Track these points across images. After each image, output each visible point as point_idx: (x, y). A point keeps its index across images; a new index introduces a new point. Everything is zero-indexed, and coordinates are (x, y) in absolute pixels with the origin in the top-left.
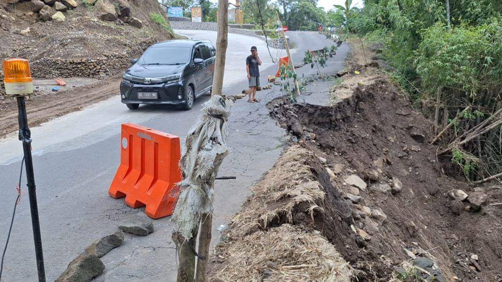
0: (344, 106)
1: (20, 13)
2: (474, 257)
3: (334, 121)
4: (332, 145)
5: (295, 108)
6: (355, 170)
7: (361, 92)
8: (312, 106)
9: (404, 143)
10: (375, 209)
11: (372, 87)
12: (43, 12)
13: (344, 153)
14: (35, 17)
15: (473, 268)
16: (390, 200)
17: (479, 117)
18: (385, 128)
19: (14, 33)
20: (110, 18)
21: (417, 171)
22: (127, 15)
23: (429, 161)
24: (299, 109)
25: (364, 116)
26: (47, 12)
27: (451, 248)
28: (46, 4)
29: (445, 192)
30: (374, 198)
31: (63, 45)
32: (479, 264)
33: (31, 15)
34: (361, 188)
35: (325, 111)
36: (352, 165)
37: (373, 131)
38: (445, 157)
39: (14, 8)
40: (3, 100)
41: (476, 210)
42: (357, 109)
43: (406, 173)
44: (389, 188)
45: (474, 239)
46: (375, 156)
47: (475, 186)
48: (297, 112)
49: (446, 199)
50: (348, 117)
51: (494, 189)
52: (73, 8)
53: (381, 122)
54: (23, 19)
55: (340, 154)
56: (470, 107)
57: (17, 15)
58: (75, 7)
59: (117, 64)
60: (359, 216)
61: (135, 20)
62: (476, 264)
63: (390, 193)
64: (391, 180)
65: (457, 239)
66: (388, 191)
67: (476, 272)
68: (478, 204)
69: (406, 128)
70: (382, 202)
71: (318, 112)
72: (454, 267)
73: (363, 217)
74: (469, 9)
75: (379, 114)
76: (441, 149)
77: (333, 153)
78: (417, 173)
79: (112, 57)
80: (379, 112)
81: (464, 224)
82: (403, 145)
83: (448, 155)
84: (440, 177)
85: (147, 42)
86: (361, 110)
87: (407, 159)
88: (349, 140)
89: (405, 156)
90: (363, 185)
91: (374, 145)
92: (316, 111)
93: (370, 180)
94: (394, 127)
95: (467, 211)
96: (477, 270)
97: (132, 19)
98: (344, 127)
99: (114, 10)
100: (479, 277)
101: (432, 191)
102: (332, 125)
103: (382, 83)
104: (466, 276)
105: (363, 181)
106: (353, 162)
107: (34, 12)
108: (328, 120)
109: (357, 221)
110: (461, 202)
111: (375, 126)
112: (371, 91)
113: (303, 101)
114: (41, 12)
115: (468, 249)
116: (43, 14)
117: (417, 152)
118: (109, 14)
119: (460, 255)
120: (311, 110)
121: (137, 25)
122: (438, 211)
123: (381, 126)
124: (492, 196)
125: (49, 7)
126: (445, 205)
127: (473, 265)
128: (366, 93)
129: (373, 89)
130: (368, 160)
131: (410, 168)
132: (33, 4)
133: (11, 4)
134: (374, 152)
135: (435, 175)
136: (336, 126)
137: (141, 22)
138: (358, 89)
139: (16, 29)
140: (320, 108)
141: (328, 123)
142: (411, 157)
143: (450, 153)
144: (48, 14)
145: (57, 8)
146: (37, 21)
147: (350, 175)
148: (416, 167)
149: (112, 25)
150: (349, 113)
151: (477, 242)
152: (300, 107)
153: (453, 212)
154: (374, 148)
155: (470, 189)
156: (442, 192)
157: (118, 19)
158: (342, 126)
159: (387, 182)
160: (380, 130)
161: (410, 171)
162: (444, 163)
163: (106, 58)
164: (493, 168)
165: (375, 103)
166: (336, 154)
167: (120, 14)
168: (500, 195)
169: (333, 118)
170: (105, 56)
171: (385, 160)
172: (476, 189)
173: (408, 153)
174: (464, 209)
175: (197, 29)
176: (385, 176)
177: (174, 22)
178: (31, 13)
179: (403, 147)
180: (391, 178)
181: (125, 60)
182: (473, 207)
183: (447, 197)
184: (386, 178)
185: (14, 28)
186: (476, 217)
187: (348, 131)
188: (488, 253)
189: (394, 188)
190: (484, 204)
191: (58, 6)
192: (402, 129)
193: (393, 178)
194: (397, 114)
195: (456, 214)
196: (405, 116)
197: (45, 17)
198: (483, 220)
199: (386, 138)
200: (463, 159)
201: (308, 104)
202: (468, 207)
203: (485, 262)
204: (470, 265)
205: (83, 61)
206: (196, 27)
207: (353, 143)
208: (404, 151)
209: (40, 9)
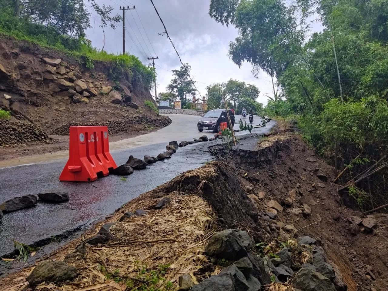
0: (266, 152)
1: (60, 98)
2: (370, 268)
3: (259, 162)
4: (257, 178)
5: (230, 153)
6: (274, 197)
7: (279, 144)
8: (243, 151)
9: (313, 181)
10: (288, 224)
11: (288, 141)
12: (75, 97)
13: (266, 185)
14: (70, 101)
15: (368, 277)
16: (302, 220)
17: (367, 163)
18: (298, 170)
19: (55, 110)
20: (118, 102)
21: (323, 202)
22: (130, 101)
23: (332, 195)
24: (234, 153)
25: (282, 161)
26: (77, 97)
27: (351, 261)
28: (77, 92)
29: (345, 218)
30: (289, 219)
31: (83, 115)
32: (374, 274)
33: (67, 99)
34: (279, 210)
35: (252, 154)
36: (273, 193)
37: (289, 172)
38: (343, 192)
39: (57, 95)
40: (30, 142)
41: (369, 231)
42: (277, 156)
43: (315, 203)
44: (301, 211)
45: (368, 254)
46: (290, 188)
47: (368, 214)
48: (233, 155)
49: (346, 223)
50: (270, 160)
51: (381, 216)
52: (95, 95)
53: (295, 165)
54: (62, 101)
55: (264, 185)
56: (360, 155)
57: (58, 99)
58: (97, 95)
59: (116, 127)
60: (274, 228)
61: (134, 104)
62: (371, 274)
63: (302, 215)
64: (302, 206)
65: (355, 253)
66: (300, 213)
67: (371, 280)
68: (370, 227)
69: (314, 171)
70: (295, 222)
71: (247, 155)
72: (354, 275)
73: (278, 229)
74: (356, 91)
75: (293, 160)
76: (340, 187)
77: (258, 184)
78: (323, 203)
79: (113, 123)
80: (294, 159)
81: (360, 243)
82: (312, 182)
83: (346, 191)
84: (341, 207)
85: (140, 117)
86: (280, 157)
87: (315, 193)
88: (270, 176)
89: (314, 190)
90: (281, 208)
91: (289, 180)
92: (245, 154)
93: (286, 205)
94: (305, 170)
95: (361, 232)
96: (372, 278)
97: (133, 103)
98: (267, 167)
99: (121, 97)
100: (374, 284)
101: (335, 217)
102: (257, 165)
103: (295, 140)
104: (363, 283)
105: (280, 205)
106: (273, 191)
107: (70, 97)
108: (254, 161)
109: (273, 232)
110: (357, 226)
111: (290, 168)
112: (287, 144)
113: (237, 148)
114: (74, 98)
115: (364, 261)
116: (75, 98)
117: (322, 188)
118: (117, 99)
119: (358, 266)
120: (242, 154)
121: (136, 107)
122: (340, 232)
123: (295, 168)
124: (381, 221)
125: (79, 95)
126: (345, 228)
127: (368, 274)
128: (283, 145)
129: (288, 143)
130: (284, 190)
131: (318, 200)
132: (69, 92)
133: (56, 92)
134: (289, 185)
135: (337, 205)
136: (261, 165)
137: (138, 105)
138: (277, 142)
139: (57, 107)
140: (249, 152)
141: (254, 163)
142: (318, 192)
143: (347, 189)
144: (78, 98)
145: (85, 95)
146: (71, 103)
147: (270, 200)
148: (322, 199)
149: (118, 106)
150: (270, 157)
151: (371, 257)
152: (235, 151)
153: (351, 233)
154: (289, 182)
155: (364, 216)
156: (342, 218)
157: (123, 103)
158: (265, 166)
159: (299, 207)
160: (294, 171)
161: (318, 202)
162: (343, 197)
163: (109, 123)
164: (380, 202)
165: (290, 152)
166: (260, 185)
167: (125, 100)
168: (387, 220)
169: (259, 160)
170: (109, 121)
171: (298, 192)
172: (368, 216)
173: (315, 188)
174: (359, 231)
175: (177, 114)
176: (297, 203)
177: (162, 109)
178: (68, 98)
179: (312, 184)
180: (302, 205)
181: (122, 125)
182: (366, 229)
183: (346, 222)
184: (298, 204)
185: (56, 107)
186: (368, 237)
187: (269, 170)
188: (380, 266)
189: (305, 212)
190: (375, 227)
191: (85, 94)
192: (311, 171)
193: (304, 204)
194: (307, 161)
195: (354, 235)
196: (313, 162)
197: (76, 100)
198: (375, 239)
199: (299, 177)
200: (356, 194)
201: (240, 149)
202: (363, 229)
203: (378, 272)
204: (366, 274)
205: (93, 124)
206: (176, 112)
207: (273, 178)
208: (313, 187)
209: (74, 96)
